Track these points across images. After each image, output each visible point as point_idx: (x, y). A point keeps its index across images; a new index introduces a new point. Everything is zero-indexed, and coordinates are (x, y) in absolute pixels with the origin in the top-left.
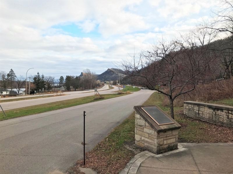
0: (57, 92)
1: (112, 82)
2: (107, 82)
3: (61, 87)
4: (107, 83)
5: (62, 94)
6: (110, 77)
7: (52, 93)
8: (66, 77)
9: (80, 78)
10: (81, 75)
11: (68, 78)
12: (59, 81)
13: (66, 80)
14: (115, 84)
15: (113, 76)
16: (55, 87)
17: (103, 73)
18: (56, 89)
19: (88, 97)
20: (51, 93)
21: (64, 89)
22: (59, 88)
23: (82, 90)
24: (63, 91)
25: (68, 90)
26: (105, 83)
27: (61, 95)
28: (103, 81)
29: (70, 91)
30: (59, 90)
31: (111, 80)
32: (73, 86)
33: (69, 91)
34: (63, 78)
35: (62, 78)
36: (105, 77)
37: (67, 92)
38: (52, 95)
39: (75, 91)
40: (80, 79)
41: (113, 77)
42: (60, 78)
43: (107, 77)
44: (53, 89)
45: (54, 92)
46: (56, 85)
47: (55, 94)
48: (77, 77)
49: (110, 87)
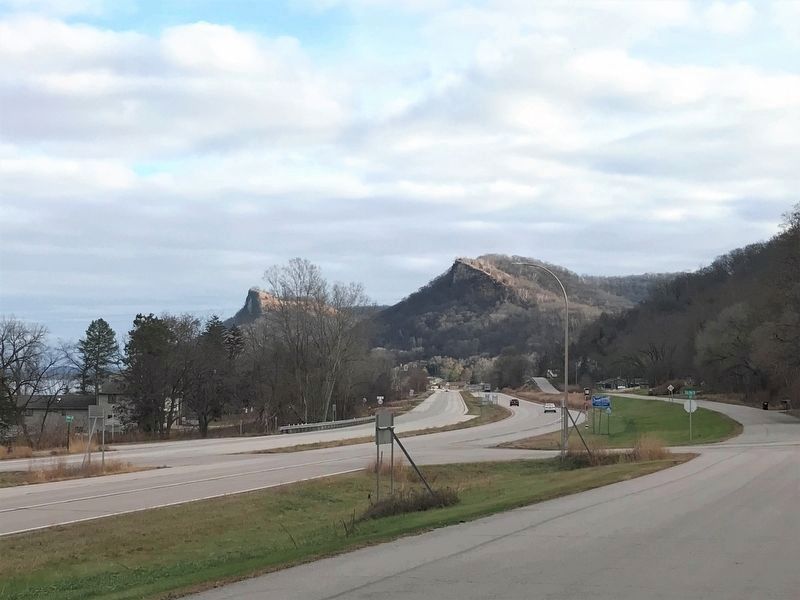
0: (59, 442)
1: (487, 364)
2: (450, 361)
3: (94, 402)
4: (446, 371)
5: (97, 457)
6: (476, 323)
7: (25, 449)
8: (131, 327)
9: (236, 332)
10: (243, 315)
11: (150, 333)
12: (78, 357)
13: (129, 347)
14: (510, 379)
15: (497, 316)
16: (50, 404)
17: (413, 297)
18: (53, 418)
19: (312, 493)
20: (17, 449)
21: (113, 421)
22: (80, 415)
23: (260, 430)
24: (108, 439)
25: (148, 429)
26: (434, 371)
27: (89, 471)
28: (417, 357)
29: (166, 436)
30: (80, 430)
31: (479, 351)
32: (184, 400)
33: (154, 440)
34: (111, 333)
35: (100, 333)
36: (432, 323)
37: (138, 441)
38: (23, 474)
39: (204, 433)
40: (236, 343)
41: (494, 327)
42: (85, 337)
43: (445, 324)
44: (32, 420)
45: (38, 442)
46: (53, 388)
47: (45, 462)
48: (215, 328)
49: (473, 404)
